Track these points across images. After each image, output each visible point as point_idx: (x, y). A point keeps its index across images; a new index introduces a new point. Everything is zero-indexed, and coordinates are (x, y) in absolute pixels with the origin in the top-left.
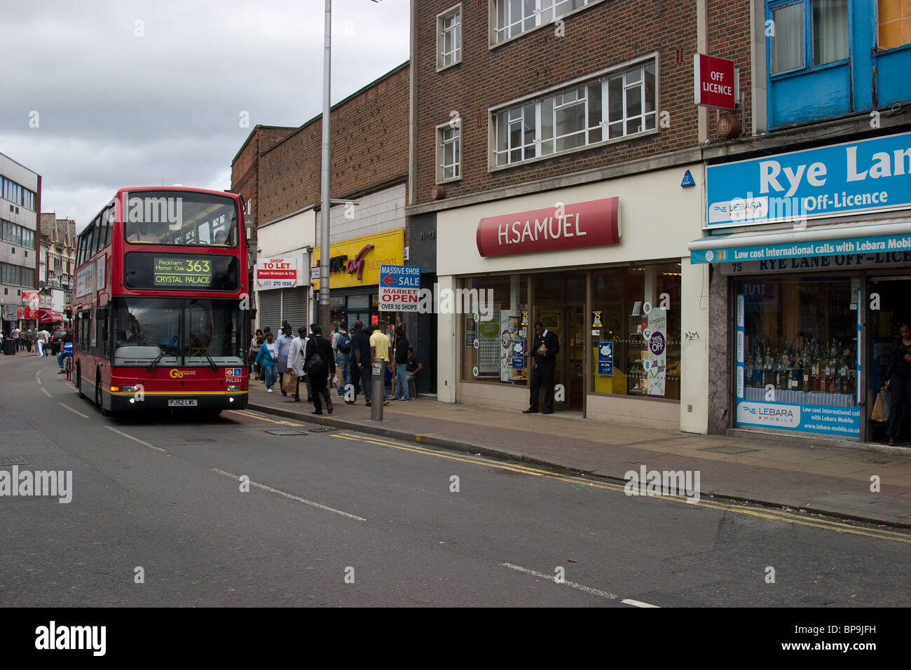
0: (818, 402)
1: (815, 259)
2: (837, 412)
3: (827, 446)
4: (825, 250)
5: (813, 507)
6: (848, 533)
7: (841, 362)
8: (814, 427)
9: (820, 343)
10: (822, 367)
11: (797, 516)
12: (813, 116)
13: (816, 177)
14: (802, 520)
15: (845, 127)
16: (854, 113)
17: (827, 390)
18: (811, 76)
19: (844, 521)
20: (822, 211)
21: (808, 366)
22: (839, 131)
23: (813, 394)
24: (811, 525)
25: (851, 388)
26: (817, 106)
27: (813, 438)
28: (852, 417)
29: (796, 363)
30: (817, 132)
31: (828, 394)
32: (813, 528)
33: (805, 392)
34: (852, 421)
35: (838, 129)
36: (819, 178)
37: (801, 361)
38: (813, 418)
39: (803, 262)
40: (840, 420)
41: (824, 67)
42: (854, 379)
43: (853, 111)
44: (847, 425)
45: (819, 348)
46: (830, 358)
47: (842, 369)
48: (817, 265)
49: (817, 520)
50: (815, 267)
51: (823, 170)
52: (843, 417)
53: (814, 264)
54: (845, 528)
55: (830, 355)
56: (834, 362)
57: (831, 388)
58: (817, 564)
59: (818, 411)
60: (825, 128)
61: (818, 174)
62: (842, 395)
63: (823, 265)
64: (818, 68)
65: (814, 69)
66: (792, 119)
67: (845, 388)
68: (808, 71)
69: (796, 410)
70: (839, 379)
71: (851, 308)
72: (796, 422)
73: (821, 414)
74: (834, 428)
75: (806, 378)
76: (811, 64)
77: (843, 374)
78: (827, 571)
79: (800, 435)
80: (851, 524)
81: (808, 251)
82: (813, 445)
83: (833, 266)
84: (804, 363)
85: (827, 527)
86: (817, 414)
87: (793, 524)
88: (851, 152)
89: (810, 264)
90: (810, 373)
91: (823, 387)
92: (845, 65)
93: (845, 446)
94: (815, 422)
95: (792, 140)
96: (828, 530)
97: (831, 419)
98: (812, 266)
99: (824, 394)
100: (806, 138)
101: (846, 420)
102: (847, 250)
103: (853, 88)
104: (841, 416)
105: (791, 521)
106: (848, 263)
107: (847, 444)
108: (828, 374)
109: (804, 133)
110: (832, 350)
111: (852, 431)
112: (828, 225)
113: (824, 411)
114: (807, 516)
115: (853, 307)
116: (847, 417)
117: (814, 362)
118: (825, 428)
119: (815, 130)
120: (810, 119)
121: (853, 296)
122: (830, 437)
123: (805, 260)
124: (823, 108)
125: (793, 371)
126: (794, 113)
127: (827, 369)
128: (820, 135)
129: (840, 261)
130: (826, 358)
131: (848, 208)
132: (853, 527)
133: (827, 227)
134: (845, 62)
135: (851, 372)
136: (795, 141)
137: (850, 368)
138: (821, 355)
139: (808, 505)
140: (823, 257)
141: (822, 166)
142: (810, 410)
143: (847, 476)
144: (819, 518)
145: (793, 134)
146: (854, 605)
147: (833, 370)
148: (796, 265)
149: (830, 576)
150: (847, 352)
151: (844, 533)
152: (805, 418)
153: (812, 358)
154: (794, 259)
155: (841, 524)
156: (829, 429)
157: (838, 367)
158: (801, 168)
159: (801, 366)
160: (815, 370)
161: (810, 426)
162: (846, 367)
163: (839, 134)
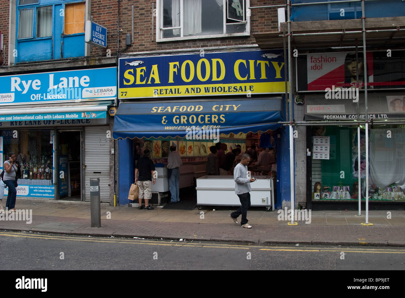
0: (36, 184)
1: (35, 122)
2: (45, 188)
3: (41, 203)
4: (39, 118)
5: (35, 230)
6: (50, 239)
7: (46, 166)
8: (35, 195)
9: (37, 158)
10: (38, 168)
11: (28, 235)
12: (36, 59)
13: (36, 86)
14: (31, 236)
15: (49, 65)
16: (53, 60)
17: (40, 179)
18: (35, 42)
19: (48, 234)
20: (38, 101)
21: (32, 168)
22: (47, 67)
23: (34, 180)
24: (35, 237)
25: (51, 178)
26: (37, 55)
27: (35, 199)
28: (51, 190)
29: (27, 167)
30: (37, 66)
31: (41, 180)
32: (35, 239)
33: (31, 179)
34: (51, 191)
35: (46, 66)
36: (37, 86)
37: (29, 166)
38: (34, 191)
39: (30, 123)
40: (46, 191)
41: (41, 39)
42: (51, 174)
43: (52, 59)
44: (49, 193)
45: (37, 160)
46: (41, 164)
47: (47, 169)
48: (36, 124)
49: (37, 235)
50: (35, 125)
51: (39, 83)
52: (47, 189)
53: (34, 123)
54: (49, 237)
55: (41, 163)
56: (43, 166)
57: (42, 177)
58: (37, 254)
59: (37, 187)
60: (41, 65)
61: (37, 84)
62: (47, 180)
63: (38, 124)
64: (38, 39)
65: (36, 39)
66: (26, 59)
67: (48, 177)
68: (34, 39)
69: (27, 188)
70: (45, 173)
71: (50, 143)
72: (27, 193)
73: (38, 189)
74: (44, 195)
75: (31, 173)
76: (36, 36)
77: (47, 171)
78: (42, 257)
79: (29, 198)
80: (52, 235)
81: (32, 118)
82: (35, 202)
83: (43, 125)
84: (30, 167)
85: (42, 238)
86: (36, 189)
87: (26, 238)
88: (51, 76)
89: (33, 124)
90: (33, 171)
91: (39, 177)
92: (50, 39)
93: (48, 202)
94: (35, 193)
95: (26, 69)
96: (42, 239)
97: (42, 191)
98: (34, 124)
99: (39, 180)
100: (32, 68)
101: (48, 191)
102: (49, 118)
103: (53, 49)
104: (46, 189)
105: (26, 237)
106: (49, 124)
107: (50, 201)
108: (41, 171)
109: (31, 66)
110: (42, 161)
111: (51, 195)
112: (41, 107)
113: (39, 188)
114: (32, 234)
115: (51, 142)
116: (49, 189)
117: (34, 166)
118: (39, 195)
119: (36, 65)
120: (34, 61)
121: (51, 138)
122: (42, 199)
123: (30, 122)
124: (40, 56)
125: (25, 170)
126: (28, 57)
127: (40, 169)
128: (38, 68)
129: (46, 123)
130: (40, 164)
131: (49, 100)
132: (52, 236)
133: (40, 108)
134: (50, 38)
135: (50, 170)
136: (27, 69)
137: (50, 168)
138: (37, 163)
139: (33, 229)
140: (38, 121)
141: (38, 81)
142: (33, 187)
143: (49, 215)
144: (38, 234)
145: (27, 66)
146: (54, 269)
147: (43, 170)
148: (27, 124)
149: (43, 259)
150: (49, 162)
151: (49, 240)
152: (31, 191)
153: (34, 164)
154: (25, 121)
155: (47, 236)
156: (41, 195)
157: (45, 168)
158: (30, 82)
159: (29, 168)
160: (35, 170)
161: (33, 194)
162: (48, 168)
163: (47, 68)
